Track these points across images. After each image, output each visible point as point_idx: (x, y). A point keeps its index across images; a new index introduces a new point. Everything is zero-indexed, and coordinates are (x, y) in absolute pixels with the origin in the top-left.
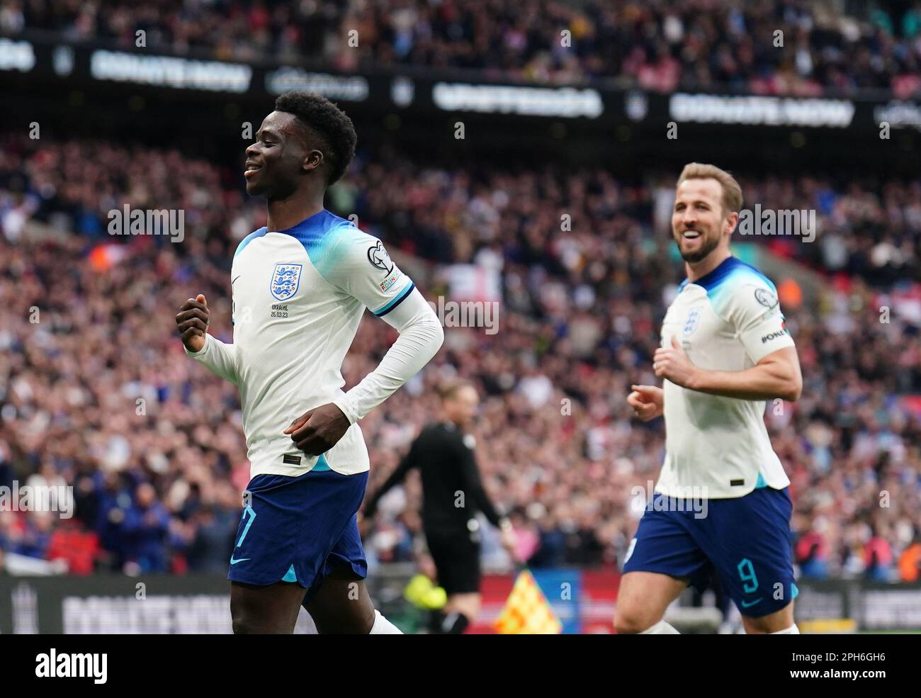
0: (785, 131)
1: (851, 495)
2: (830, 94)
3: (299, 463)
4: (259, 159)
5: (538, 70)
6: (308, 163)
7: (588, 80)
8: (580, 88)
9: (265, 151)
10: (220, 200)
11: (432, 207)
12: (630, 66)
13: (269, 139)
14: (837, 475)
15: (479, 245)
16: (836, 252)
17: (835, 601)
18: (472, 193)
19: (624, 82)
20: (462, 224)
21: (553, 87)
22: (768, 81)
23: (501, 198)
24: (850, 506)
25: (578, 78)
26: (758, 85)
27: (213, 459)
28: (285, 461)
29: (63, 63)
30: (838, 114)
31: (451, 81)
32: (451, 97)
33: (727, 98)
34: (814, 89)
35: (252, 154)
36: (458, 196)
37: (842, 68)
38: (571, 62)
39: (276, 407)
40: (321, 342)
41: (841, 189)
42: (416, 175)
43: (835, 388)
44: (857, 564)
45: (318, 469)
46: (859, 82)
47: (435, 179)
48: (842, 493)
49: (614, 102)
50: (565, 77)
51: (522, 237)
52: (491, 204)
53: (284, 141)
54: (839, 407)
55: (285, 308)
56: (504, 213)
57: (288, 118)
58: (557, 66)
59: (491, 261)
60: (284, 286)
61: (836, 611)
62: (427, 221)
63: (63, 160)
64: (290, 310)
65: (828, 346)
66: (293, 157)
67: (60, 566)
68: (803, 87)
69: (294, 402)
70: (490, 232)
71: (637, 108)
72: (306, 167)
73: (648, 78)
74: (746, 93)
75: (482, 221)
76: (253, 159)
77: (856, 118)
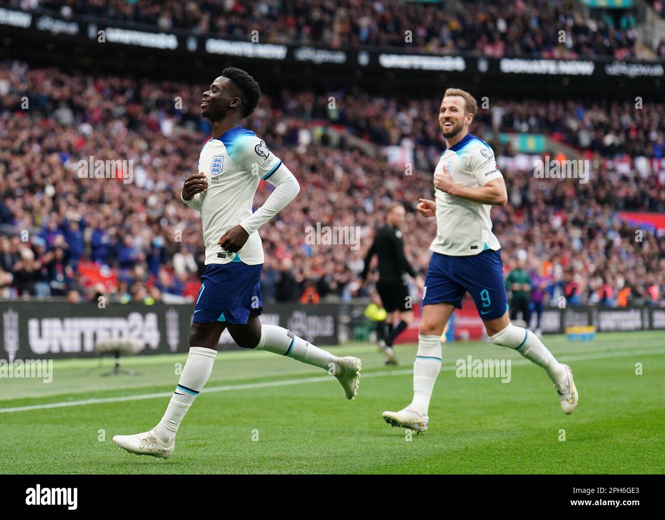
0: (559, 78)
1: (592, 262)
2: (582, 58)
3: (225, 258)
4: (208, 98)
5: (433, 47)
6: (232, 104)
7: (458, 52)
8: (454, 56)
9: (212, 95)
10: (271, 114)
11: (378, 117)
12: (479, 45)
13: (215, 89)
14: (585, 252)
15: (403, 136)
16: (585, 139)
17: (585, 316)
18: (398, 110)
19: (476, 53)
20: (394, 126)
21: (440, 55)
22: (551, 52)
23: (414, 112)
24: (592, 268)
25: (454, 52)
26: (545, 54)
27: (268, 246)
28: (218, 257)
29: (192, 45)
30: (586, 68)
31: (388, 53)
32: (389, 61)
33: (529, 61)
34: (574, 56)
35: (206, 96)
36: (391, 111)
37: (589, 45)
38: (449, 43)
39: (215, 229)
40: (237, 195)
41: (588, 107)
42: (370, 101)
43: (584, 208)
44: (596, 298)
45: (235, 261)
46: (597, 52)
47: (379, 102)
48: (588, 261)
49: (471, 63)
50: (446, 50)
51: (424, 132)
52: (408, 115)
53: (222, 91)
54: (586, 218)
55: (217, 179)
56: (415, 120)
57: (226, 80)
58: (442, 45)
59: (408, 144)
60: (216, 168)
61: (585, 322)
62: (375, 124)
63: (192, 94)
64: (220, 179)
65: (581, 188)
66: (226, 100)
67: (189, 300)
68: (568, 55)
69: (223, 227)
70: (407, 130)
71: (483, 66)
72: (231, 106)
73: (489, 51)
74: (539, 58)
75: (404, 124)
76: (206, 98)
77: (596, 71)
